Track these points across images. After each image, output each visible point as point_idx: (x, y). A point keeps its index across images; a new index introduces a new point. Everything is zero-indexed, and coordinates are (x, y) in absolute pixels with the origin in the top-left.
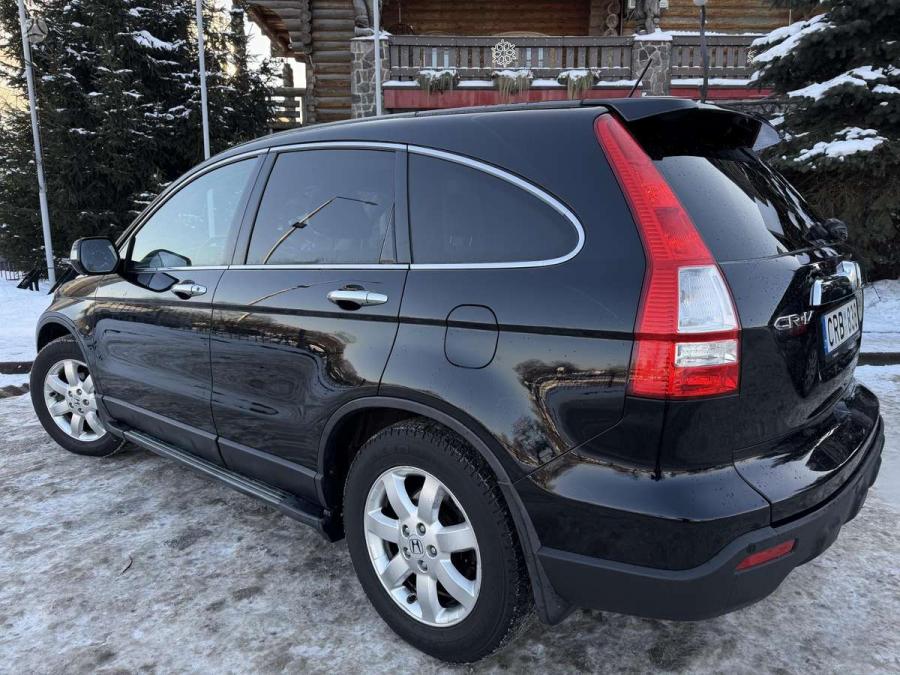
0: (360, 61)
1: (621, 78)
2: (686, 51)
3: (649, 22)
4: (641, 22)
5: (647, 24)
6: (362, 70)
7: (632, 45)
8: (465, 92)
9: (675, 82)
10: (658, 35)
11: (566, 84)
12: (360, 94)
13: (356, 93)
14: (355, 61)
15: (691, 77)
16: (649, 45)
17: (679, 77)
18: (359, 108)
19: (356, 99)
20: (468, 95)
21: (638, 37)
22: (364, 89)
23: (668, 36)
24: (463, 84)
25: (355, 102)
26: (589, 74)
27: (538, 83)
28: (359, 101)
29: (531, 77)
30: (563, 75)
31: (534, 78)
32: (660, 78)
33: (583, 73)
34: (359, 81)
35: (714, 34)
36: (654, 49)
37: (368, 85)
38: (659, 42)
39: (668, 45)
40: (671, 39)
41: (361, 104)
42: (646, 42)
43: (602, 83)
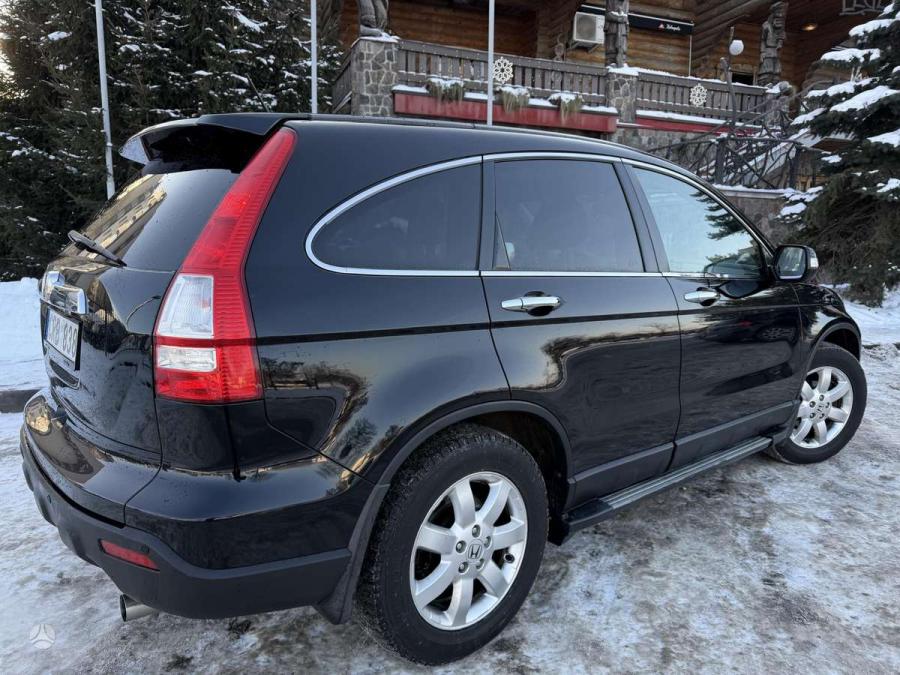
0: (370, 62)
1: (598, 105)
2: (647, 87)
3: (620, 57)
4: (613, 56)
5: (618, 60)
6: (371, 70)
7: (608, 75)
8: (471, 104)
9: (640, 112)
10: (626, 70)
11: (559, 105)
12: (369, 95)
13: (365, 94)
14: (364, 61)
15: (650, 109)
16: (621, 77)
17: (642, 108)
18: (367, 109)
19: (364, 99)
20: (474, 107)
21: (612, 70)
22: (373, 90)
23: (634, 71)
24: (469, 95)
25: (363, 103)
26: (577, 98)
27: (534, 102)
28: (368, 102)
29: (529, 95)
30: (555, 96)
31: (533, 97)
32: (629, 109)
33: (572, 97)
34: (368, 82)
35: (668, 74)
36: (624, 82)
37: (376, 87)
38: (628, 76)
39: (635, 79)
40: (637, 74)
41: (369, 106)
42: (619, 75)
43: (586, 108)
